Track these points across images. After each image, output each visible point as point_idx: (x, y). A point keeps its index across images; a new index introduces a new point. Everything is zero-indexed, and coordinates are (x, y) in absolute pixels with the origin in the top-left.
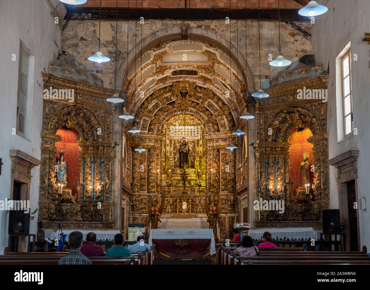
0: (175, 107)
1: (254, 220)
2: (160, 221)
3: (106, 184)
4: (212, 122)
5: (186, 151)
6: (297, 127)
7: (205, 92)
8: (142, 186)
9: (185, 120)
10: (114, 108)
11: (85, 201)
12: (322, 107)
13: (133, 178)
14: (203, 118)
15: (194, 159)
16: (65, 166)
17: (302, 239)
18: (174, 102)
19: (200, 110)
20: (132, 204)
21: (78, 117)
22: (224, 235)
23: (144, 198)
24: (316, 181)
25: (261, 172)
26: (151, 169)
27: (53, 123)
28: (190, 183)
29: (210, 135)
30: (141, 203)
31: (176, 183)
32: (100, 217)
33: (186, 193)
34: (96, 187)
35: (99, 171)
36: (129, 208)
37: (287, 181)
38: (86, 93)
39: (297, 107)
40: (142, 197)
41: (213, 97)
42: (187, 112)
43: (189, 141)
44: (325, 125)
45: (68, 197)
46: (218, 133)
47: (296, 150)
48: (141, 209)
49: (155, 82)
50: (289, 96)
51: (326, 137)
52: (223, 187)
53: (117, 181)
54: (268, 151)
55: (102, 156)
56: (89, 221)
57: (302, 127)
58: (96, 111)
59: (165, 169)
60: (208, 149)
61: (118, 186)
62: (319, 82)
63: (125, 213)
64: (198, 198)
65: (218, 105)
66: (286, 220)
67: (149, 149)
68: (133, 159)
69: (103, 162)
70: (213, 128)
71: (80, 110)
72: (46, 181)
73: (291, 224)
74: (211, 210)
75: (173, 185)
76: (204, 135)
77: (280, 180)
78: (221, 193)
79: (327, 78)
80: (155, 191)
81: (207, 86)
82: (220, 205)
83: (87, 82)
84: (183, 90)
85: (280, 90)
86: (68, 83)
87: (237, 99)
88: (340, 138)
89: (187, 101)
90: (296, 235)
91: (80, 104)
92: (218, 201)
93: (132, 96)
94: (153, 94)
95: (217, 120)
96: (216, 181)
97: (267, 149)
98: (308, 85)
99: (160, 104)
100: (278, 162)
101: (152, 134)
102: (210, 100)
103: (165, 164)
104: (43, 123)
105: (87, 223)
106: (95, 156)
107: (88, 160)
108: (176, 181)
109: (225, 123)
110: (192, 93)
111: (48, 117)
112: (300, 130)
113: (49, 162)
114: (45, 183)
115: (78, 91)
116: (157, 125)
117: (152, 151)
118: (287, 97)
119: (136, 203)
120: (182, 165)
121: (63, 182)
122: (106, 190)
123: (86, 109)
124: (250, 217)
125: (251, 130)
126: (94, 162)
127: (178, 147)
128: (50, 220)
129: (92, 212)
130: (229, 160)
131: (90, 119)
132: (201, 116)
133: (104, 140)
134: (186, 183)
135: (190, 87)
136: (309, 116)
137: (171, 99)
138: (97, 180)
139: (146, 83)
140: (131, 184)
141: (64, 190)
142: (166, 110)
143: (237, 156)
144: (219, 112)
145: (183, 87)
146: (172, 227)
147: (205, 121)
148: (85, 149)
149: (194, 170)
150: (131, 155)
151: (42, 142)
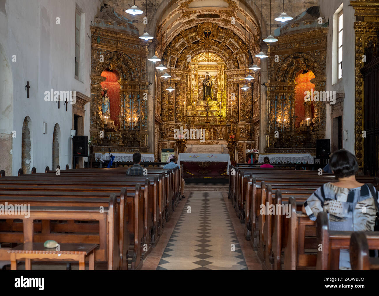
0: (199, 45)
1: (265, 147)
2: (186, 147)
3: (142, 116)
4: (232, 60)
5: (209, 84)
6: (302, 70)
7: (226, 32)
8: (170, 116)
9: (208, 56)
10: (148, 53)
11: (125, 130)
12: (322, 54)
13: (163, 109)
14: (225, 56)
15: (216, 92)
16: (109, 101)
17: (302, 163)
18: (199, 41)
19: (222, 48)
20: (161, 132)
21: (119, 61)
22: (242, 160)
23: (172, 127)
24: (315, 116)
25: (271, 107)
26: (178, 101)
27: (99, 67)
28: (212, 114)
29: (230, 71)
30: (169, 131)
31: (200, 113)
32: (137, 143)
33: (209, 123)
34: (134, 119)
35: (136, 105)
36: (159, 135)
37: (293, 115)
38: (125, 41)
39: (302, 53)
40: (170, 126)
41: (233, 37)
42: (210, 50)
43: (212, 75)
44: (324, 69)
45: (111, 126)
46: (238, 69)
47: (301, 89)
48: (169, 136)
49: (182, 25)
50: (296, 44)
51: (324, 79)
52: (242, 118)
53: (151, 114)
54: (277, 89)
55: (139, 93)
56: (129, 146)
57: (306, 69)
58: (133, 56)
59: (190, 101)
60: (229, 83)
61: (152, 118)
62: (320, 33)
63: (156, 140)
64: (219, 127)
65: (238, 44)
66: (290, 147)
67: (176, 84)
68: (162, 93)
69: (139, 98)
70: (234, 65)
71: (120, 55)
72: (95, 114)
73: (294, 150)
74: (230, 138)
75: (198, 115)
76: (225, 71)
77: (287, 114)
78: (240, 123)
79: (327, 30)
80: (181, 121)
81: (228, 27)
82: (238, 134)
83: (126, 32)
84: (206, 31)
85: (288, 38)
86: (111, 33)
87: (255, 40)
88: (334, 81)
89: (210, 40)
90: (297, 159)
91: (120, 50)
92: (237, 130)
93: (162, 38)
94: (179, 34)
95: (237, 57)
96: (236, 112)
97: (277, 88)
98: (311, 35)
99: (186, 43)
100: (286, 99)
101: (178, 70)
102: (231, 39)
103: (191, 97)
104: (91, 67)
105: (128, 148)
106: (133, 93)
107: (127, 96)
108: (200, 112)
109: (244, 61)
110: (215, 33)
111: (95, 62)
112: (305, 72)
113: (97, 98)
114: (94, 116)
115: (118, 39)
116: (183, 62)
117: (179, 86)
118: (294, 44)
119: (165, 131)
120: (205, 97)
121: (107, 114)
122: (142, 121)
123: (125, 54)
124: (261, 145)
125: (263, 72)
126: (132, 98)
127: (202, 81)
128: (99, 145)
129: (131, 139)
130: (248, 94)
131: (128, 62)
132: (222, 54)
133: (139, 80)
134: (209, 114)
135: (213, 28)
136: (312, 61)
137: (195, 39)
138: (134, 113)
139: (174, 26)
140: (161, 115)
141: (109, 121)
142: (191, 48)
143: (254, 91)
144: (239, 51)
145: (207, 28)
146: (196, 152)
147: (226, 58)
148: (124, 88)
149: (216, 102)
150: (161, 89)
151: (91, 83)
